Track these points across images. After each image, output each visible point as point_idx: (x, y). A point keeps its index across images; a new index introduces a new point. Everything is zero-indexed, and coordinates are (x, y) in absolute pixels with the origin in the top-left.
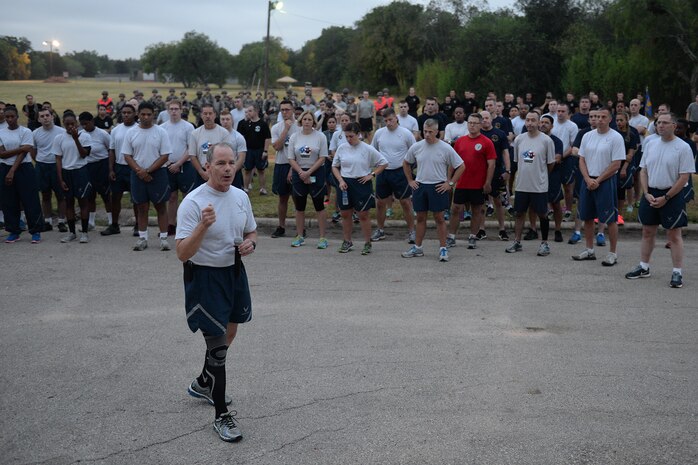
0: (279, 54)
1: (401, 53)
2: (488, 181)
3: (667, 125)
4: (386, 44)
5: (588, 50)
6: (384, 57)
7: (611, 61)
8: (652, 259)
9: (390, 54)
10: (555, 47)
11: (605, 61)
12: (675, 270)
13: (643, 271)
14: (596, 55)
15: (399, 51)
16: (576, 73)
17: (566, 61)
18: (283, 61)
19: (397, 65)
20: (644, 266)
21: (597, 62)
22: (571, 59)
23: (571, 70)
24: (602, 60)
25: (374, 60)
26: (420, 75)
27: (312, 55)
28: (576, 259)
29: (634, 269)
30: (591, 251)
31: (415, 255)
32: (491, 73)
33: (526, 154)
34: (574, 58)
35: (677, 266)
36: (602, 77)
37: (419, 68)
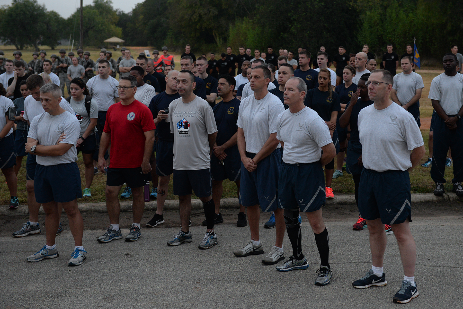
0: (109, 16)
1: (216, 12)
2: (146, 158)
3: (378, 86)
4: (201, 5)
5: (382, 5)
6: (200, 16)
7: (402, 15)
8: (385, 261)
9: (206, 14)
10: (351, 4)
11: (397, 16)
12: (406, 278)
13: (375, 278)
14: (389, 10)
15: (214, 11)
16: (371, 27)
17: (362, 17)
18: (113, 23)
19: (213, 24)
20: (378, 271)
21: (390, 17)
22: (366, 14)
23: (366, 25)
24: (394, 15)
25: (190, 19)
26: (232, 32)
27: (141, 17)
28: (238, 255)
29: (363, 276)
30: (257, 243)
31: (45, 258)
32: (293, 30)
33: (180, 124)
34: (368, 13)
35: (409, 274)
36: (394, 30)
37: (231, 25)
